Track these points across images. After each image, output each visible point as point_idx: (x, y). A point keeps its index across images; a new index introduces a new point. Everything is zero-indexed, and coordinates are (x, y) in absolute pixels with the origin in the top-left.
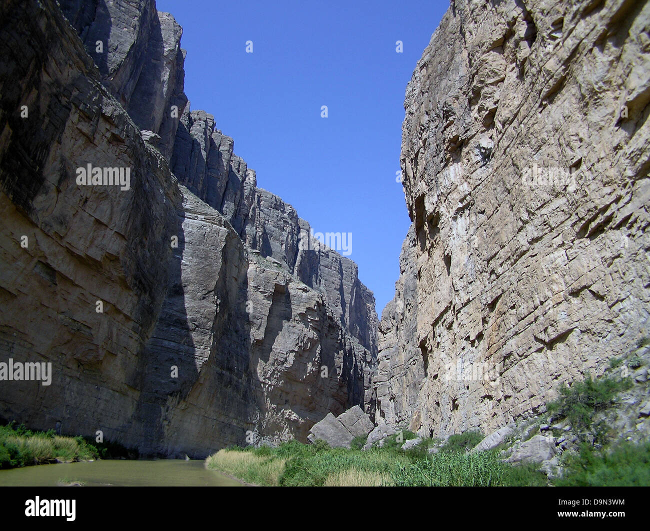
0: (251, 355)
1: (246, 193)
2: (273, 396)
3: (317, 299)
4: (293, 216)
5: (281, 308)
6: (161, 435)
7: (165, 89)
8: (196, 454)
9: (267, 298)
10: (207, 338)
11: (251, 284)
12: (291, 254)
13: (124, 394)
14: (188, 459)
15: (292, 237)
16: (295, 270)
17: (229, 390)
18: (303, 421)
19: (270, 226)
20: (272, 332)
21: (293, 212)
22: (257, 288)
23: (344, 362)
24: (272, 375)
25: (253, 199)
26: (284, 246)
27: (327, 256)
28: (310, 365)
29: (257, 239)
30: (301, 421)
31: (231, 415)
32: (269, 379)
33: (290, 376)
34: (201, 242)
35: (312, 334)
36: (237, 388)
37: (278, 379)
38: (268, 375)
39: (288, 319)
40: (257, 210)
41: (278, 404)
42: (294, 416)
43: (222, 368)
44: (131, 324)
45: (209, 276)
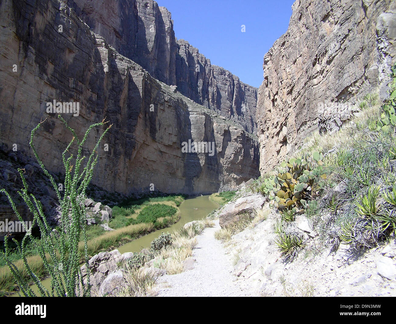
0: (218, 157)
1: (207, 72)
2: (227, 170)
3: (241, 132)
4: (230, 76)
5: (227, 138)
6: (193, 189)
7: (169, 47)
8: (204, 193)
9: (222, 136)
10: (203, 157)
11: (215, 131)
12: (231, 96)
13: (182, 179)
14: (202, 195)
15: (230, 87)
16: (233, 103)
17: (212, 171)
18: (239, 177)
19: (219, 84)
20: (224, 148)
21: (230, 74)
22: (217, 133)
23: (254, 153)
24: (226, 163)
25: (210, 74)
26: (227, 93)
27: (249, 90)
28: (240, 157)
29: (214, 93)
30: (238, 177)
31: (213, 180)
32: (225, 165)
33: (232, 163)
34: (196, 123)
35: (240, 145)
36: (214, 170)
37: (228, 164)
38: (225, 163)
39: (230, 141)
40: (213, 79)
41: (229, 173)
42: (235, 176)
43: (209, 165)
44: (181, 158)
45: (201, 135)
